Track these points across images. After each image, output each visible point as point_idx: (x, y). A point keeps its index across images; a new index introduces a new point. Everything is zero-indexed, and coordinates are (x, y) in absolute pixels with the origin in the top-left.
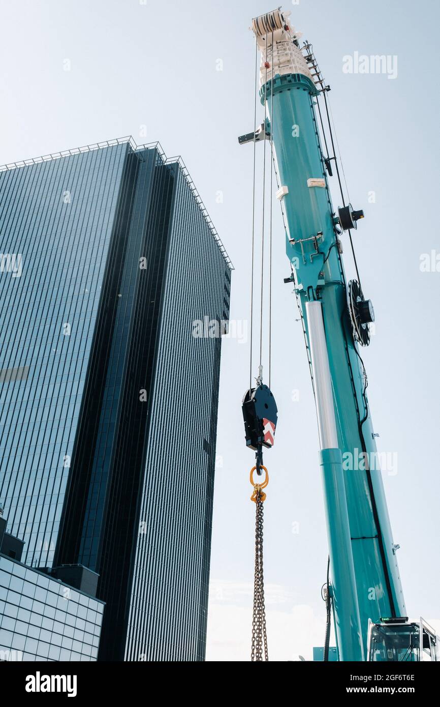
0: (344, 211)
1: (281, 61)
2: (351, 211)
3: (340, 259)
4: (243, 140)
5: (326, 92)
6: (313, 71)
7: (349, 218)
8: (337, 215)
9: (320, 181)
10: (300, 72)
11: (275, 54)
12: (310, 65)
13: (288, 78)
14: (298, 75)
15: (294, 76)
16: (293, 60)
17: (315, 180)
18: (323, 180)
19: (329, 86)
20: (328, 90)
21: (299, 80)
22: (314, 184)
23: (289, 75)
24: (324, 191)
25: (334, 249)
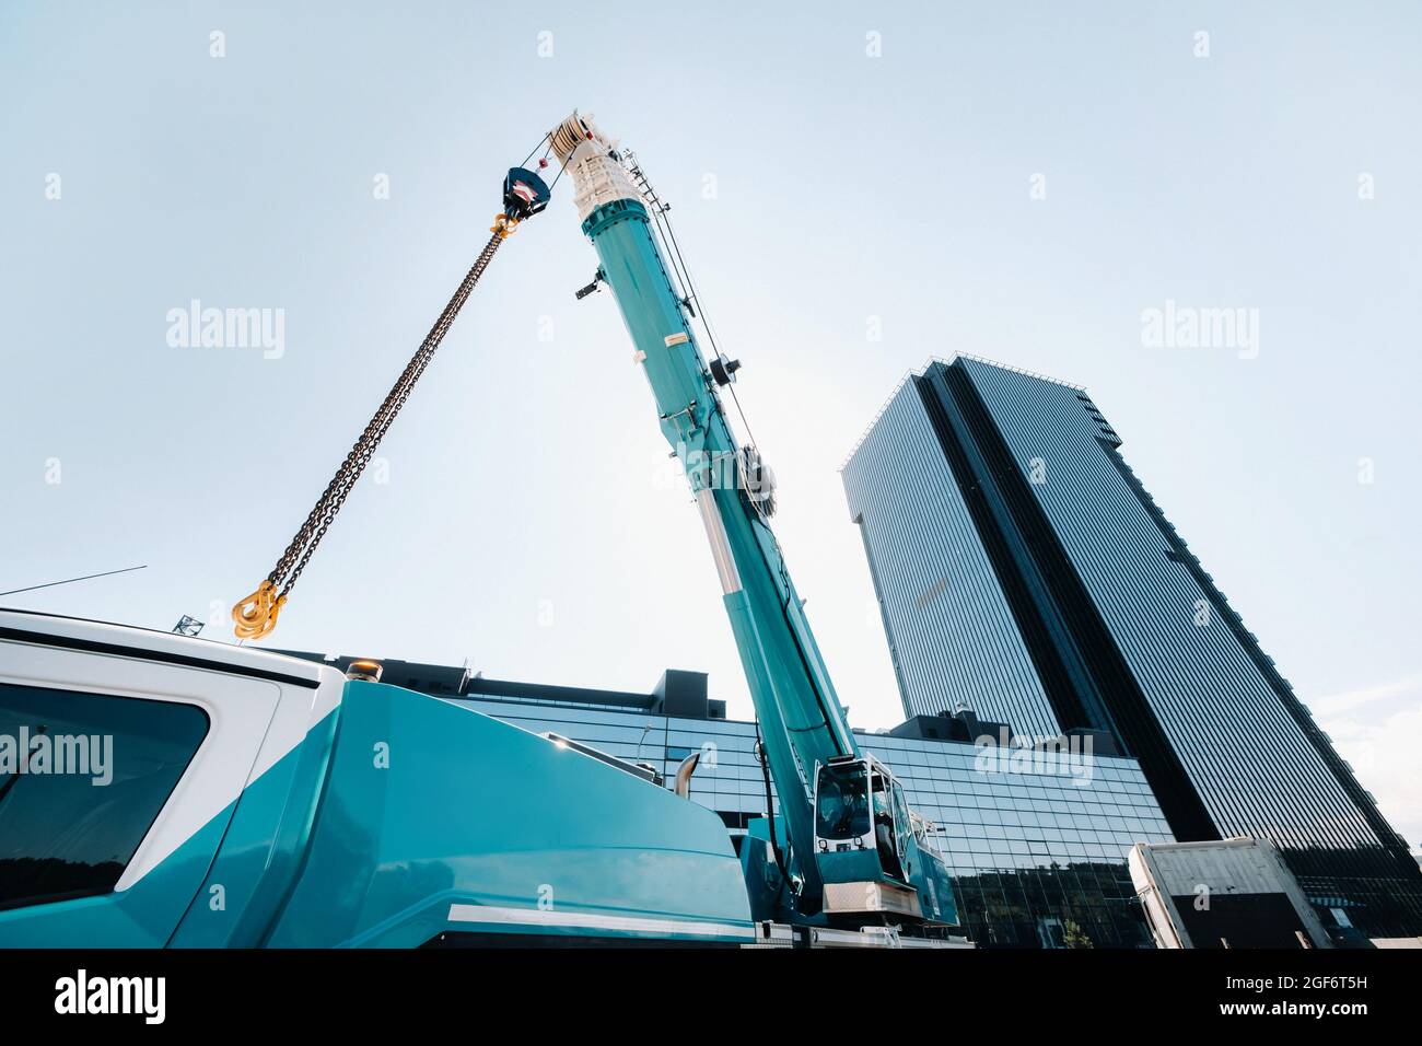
0: (716, 365)
1: (597, 185)
2: (724, 363)
3: (724, 424)
4: (581, 294)
5: (666, 212)
6: (644, 189)
7: (722, 372)
8: (710, 371)
9: (681, 337)
10: (624, 197)
11: (588, 176)
12: (640, 180)
13: (612, 208)
14: (622, 201)
15: (616, 203)
16: (612, 182)
17: (674, 336)
18: (684, 334)
19: (667, 205)
20: (668, 209)
21: (625, 208)
22: (674, 343)
23: (610, 204)
24: (689, 345)
25: (715, 415)
